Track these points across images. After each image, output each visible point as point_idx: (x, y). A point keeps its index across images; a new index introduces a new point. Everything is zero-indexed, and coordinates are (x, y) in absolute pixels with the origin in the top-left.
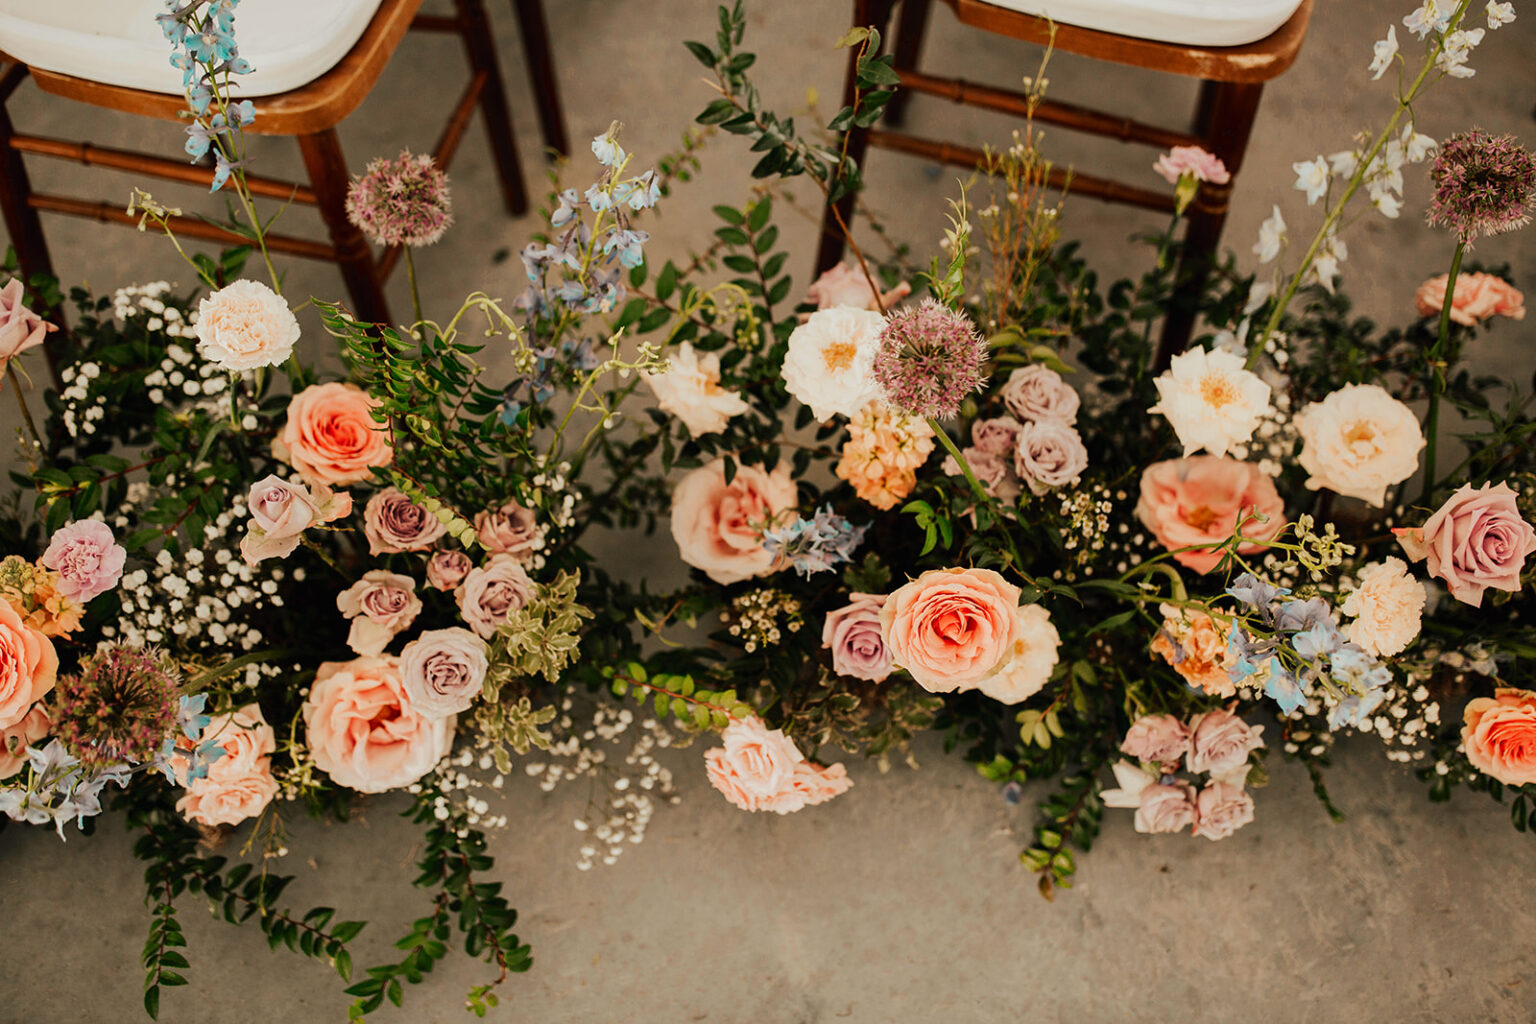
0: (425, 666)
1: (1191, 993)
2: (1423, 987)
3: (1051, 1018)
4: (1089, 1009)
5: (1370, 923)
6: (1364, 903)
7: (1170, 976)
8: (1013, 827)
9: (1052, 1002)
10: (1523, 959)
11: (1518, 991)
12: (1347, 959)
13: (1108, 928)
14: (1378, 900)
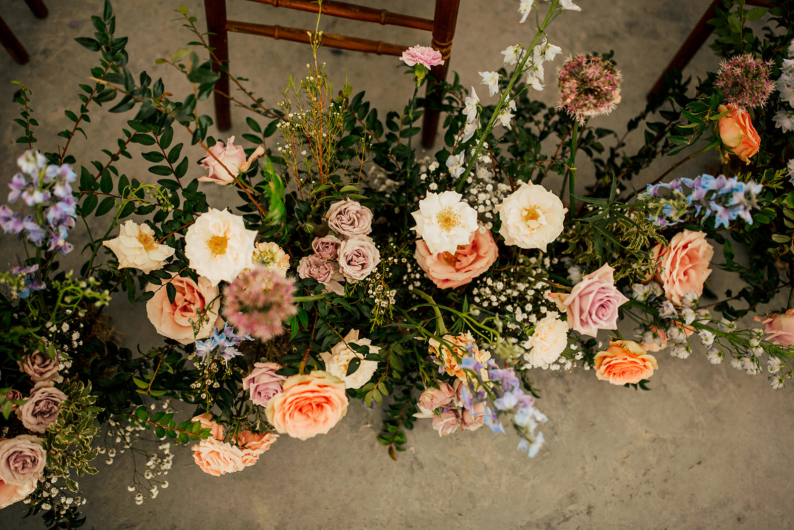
0: (8, 461)
1: (471, 495)
2: (583, 468)
3: (402, 524)
4: (421, 516)
5: (556, 439)
6: (553, 428)
7: (459, 489)
8: (372, 422)
9: (402, 515)
10: (631, 443)
11: (628, 461)
12: (546, 461)
13: (426, 469)
14: (560, 425)
